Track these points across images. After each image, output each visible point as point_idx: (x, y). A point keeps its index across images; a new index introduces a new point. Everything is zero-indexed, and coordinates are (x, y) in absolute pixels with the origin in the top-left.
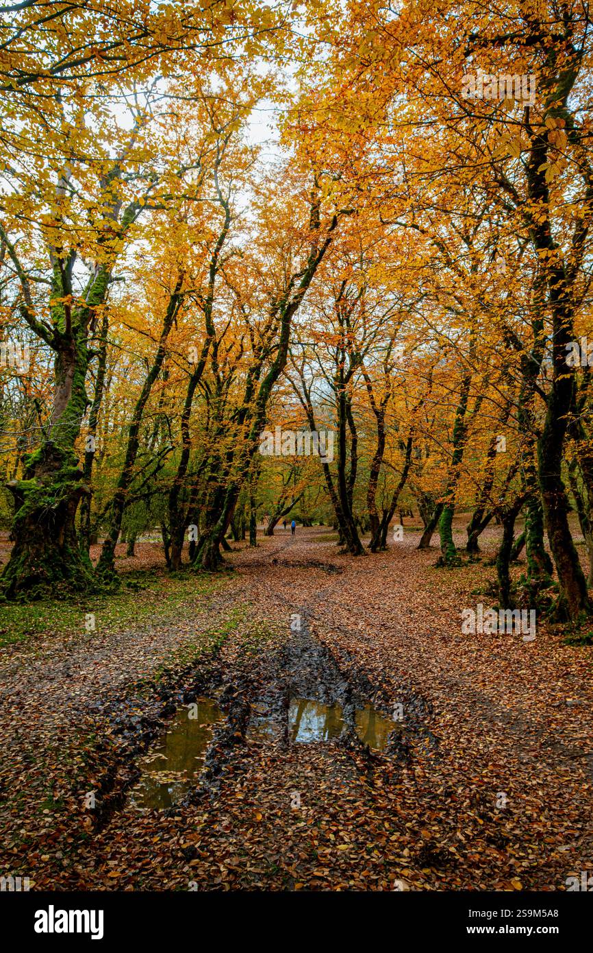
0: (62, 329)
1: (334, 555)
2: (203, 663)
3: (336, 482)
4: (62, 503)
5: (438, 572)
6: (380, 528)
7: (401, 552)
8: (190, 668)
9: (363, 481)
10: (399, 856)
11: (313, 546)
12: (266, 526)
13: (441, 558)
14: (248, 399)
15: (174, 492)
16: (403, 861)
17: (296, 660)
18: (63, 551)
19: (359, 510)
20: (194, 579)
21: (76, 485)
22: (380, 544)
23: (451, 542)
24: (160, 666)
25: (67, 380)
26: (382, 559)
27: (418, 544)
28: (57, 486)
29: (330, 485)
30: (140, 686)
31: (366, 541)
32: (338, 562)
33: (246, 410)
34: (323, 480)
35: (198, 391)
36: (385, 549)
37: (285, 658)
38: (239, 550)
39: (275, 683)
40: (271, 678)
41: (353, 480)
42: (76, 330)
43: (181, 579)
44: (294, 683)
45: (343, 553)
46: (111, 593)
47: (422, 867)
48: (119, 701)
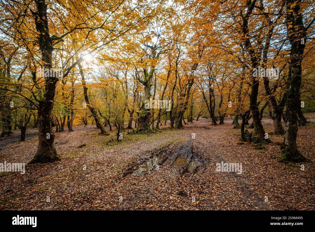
0: (145, 81)
1: (210, 125)
2: (165, 148)
3: (210, 108)
4: (146, 116)
5: (234, 130)
6: (222, 118)
7: (228, 125)
8: (161, 149)
9: (216, 108)
10: (175, 192)
11: (206, 123)
12: (196, 119)
13: (235, 126)
14: (185, 92)
15: (171, 112)
16: (175, 193)
17: (183, 149)
18: (146, 125)
19: (216, 114)
20: (174, 130)
21: (148, 112)
22: (222, 123)
23: (238, 122)
24: (155, 148)
25: (147, 91)
26: (221, 126)
27: (232, 122)
28: (145, 112)
29: (209, 109)
30: (149, 152)
31: (218, 122)
32: (210, 127)
33: (185, 94)
34: (207, 108)
35: (175, 91)
36: (223, 124)
37: (181, 148)
38: (188, 124)
39: (177, 153)
40: (177, 152)
41: (214, 108)
42: (148, 81)
43: (172, 130)
44: (181, 154)
45: (212, 125)
46: (155, 133)
47: (178, 195)
48: (144, 154)
